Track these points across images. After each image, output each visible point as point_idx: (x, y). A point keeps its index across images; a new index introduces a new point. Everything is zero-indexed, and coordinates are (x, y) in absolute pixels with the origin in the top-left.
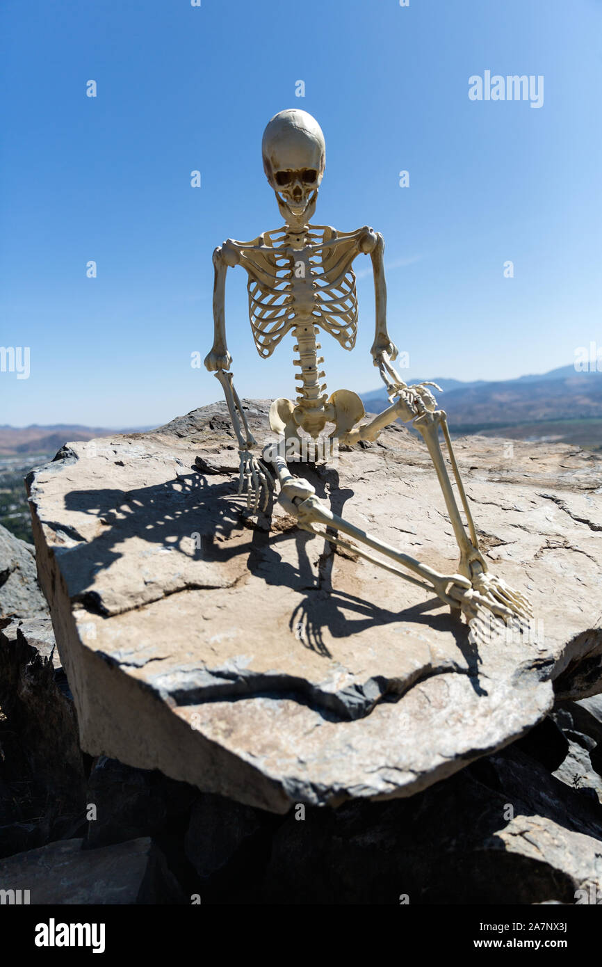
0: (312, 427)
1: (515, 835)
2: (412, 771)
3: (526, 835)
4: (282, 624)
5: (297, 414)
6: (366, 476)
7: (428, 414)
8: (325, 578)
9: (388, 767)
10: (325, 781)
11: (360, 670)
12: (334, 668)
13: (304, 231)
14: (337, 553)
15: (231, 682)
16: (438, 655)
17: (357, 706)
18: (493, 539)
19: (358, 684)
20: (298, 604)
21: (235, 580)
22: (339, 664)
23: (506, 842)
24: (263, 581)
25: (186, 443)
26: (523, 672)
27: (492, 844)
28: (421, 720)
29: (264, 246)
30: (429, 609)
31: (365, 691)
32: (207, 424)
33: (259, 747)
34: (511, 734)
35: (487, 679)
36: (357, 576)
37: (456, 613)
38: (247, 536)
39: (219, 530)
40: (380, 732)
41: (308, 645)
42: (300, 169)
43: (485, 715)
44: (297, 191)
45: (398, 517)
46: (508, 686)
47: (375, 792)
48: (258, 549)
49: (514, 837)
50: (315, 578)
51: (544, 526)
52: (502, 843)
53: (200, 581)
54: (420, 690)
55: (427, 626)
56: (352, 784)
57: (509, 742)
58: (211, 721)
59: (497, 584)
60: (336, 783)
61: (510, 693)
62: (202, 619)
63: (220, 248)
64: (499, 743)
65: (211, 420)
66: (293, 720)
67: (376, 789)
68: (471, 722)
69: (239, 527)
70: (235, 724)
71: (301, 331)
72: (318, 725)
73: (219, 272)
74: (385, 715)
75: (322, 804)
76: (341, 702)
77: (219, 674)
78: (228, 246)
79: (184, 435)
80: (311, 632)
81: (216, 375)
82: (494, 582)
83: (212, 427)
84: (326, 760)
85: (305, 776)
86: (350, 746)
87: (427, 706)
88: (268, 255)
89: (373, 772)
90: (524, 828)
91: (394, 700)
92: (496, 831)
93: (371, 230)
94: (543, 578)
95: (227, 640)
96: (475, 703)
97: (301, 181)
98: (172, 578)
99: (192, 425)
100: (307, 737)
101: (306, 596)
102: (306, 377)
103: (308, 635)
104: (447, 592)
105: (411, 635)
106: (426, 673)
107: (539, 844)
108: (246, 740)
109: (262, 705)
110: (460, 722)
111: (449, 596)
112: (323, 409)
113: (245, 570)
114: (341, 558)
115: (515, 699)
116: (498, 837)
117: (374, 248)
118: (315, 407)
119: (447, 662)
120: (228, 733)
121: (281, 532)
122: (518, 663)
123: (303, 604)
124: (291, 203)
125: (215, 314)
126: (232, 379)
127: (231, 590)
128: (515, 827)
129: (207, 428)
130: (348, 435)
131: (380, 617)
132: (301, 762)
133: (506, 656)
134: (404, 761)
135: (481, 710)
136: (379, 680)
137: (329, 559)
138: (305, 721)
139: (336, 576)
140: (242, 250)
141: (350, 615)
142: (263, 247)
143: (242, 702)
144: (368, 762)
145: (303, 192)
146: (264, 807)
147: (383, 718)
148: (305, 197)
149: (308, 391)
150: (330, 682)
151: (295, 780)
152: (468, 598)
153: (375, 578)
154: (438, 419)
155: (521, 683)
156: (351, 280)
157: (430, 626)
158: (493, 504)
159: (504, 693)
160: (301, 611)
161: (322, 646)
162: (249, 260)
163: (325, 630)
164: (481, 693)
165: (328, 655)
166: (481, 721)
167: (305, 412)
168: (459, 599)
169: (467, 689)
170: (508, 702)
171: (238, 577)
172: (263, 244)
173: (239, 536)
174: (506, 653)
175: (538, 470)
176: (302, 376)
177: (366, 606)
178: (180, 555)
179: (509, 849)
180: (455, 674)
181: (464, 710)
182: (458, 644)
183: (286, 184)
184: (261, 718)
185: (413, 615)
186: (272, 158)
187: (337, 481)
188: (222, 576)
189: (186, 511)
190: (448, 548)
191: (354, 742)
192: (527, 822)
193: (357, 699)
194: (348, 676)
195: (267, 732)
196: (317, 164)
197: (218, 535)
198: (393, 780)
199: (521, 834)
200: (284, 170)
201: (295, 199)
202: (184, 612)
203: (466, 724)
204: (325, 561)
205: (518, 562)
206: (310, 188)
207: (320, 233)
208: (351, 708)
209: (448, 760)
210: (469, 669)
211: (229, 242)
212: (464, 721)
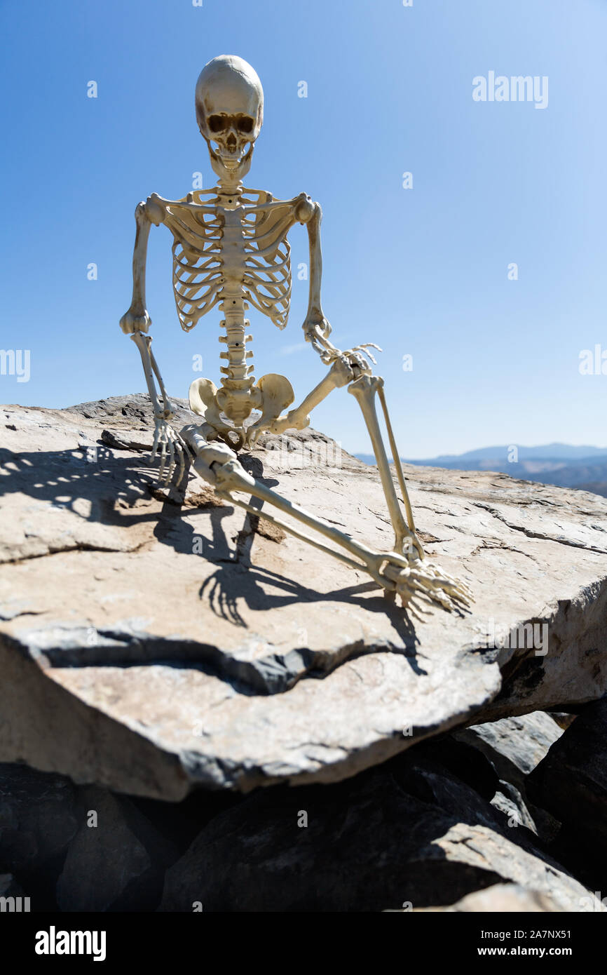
0: (236, 413)
1: (456, 842)
2: (342, 748)
3: (469, 842)
4: (191, 591)
5: (220, 396)
6: (292, 471)
7: (365, 378)
8: (243, 553)
9: (312, 744)
10: (234, 755)
11: (281, 640)
12: (250, 638)
13: (237, 193)
14: (258, 532)
15: (123, 644)
16: (371, 634)
17: (276, 679)
18: (427, 536)
19: (279, 654)
20: (210, 574)
21: (137, 545)
22: (257, 634)
23: (446, 851)
24: (171, 549)
25: (93, 423)
26: (465, 655)
27: (430, 853)
28: (352, 697)
29: (193, 203)
30: (361, 592)
31: (287, 662)
32: (119, 410)
33: (153, 716)
34: (457, 712)
35: (426, 660)
36: (281, 556)
37: (390, 596)
38: (156, 506)
39: (123, 498)
40: (304, 707)
41: (220, 614)
42: (235, 114)
43: (426, 693)
44: (231, 140)
45: (327, 508)
46: (450, 666)
47: (296, 771)
48: (168, 519)
49: (455, 845)
50: (232, 552)
51: (480, 530)
52: (442, 852)
53: (95, 542)
54: (351, 668)
55: (359, 607)
56: (269, 760)
57: (454, 723)
58: (94, 685)
59: (434, 569)
60: (248, 759)
61: (453, 673)
62: (93, 579)
63: (144, 203)
64: (443, 722)
65: (124, 407)
66: (197, 691)
67: (297, 767)
68: (410, 700)
69: (147, 497)
70: (124, 691)
71: (228, 303)
72: (228, 698)
73: (142, 227)
74: (309, 690)
75: (228, 784)
76: (257, 672)
77: (108, 635)
78: (152, 201)
79: (92, 416)
80: (224, 601)
81: (133, 338)
82: (431, 568)
83: (124, 413)
84: (236, 734)
85: (209, 750)
86: (267, 721)
87: (359, 683)
88: (197, 213)
89: (293, 748)
90: (467, 835)
91: (320, 675)
92: (434, 839)
93: (309, 198)
94: (482, 571)
95: (122, 601)
96: (413, 682)
97: (236, 129)
98: (60, 535)
99: (102, 408)
100: (215, 709)
101: (220, 568)
102: (232, 354)
103: (221, 604)
104: (381, 572)
105: (340, 613)
106: (357, 651)
107: (484, 852)
108: (138, 708)
109: (160, 674)
110: (398, 699)
111: (384, 577)
112: (249, 392)
113: (150, 537)
114: (263, 538)
115: (459, 679)
116: (436, 846)
117: (311, 216)
118: (240, 389)
119: (381, 641)
120: (115, 699)
121: (196, 507)
122: (460, 646)
123: (216, 575)
124: (225, 153)
125: (135, 272)
126: (150, 343)
127: (132, 555)
128: (456, 834)
129: (119, 414)
130: (275, 421)
131: (307, 595)
132: (205, 734)
133: (446, 638)
134: (332, 737)
135: (421, 688)
136: (304, 653)
137: (248, 538)
138: (212, 693)
139: (257, 554)
140: (168, 205)
141: (270, 590)
142: (191, 203)
143: (136, 670)
144: (288, 737)
145: (238, 142)
146: (154, 794)
147: (306, 693)
148: (239, 148)
149: (232, 370)
150: (246, 650)
151: (197, 754)
152: (404, 576)
153: (301, 560)
154: (375, 384)
155: (463, 665)
156: (284, 252)
157: (362, 607)
158: (426, 508)
159: (446, 673)
160: (213, 581)
161: (236, 616)
162: (175, 218)
163: (241, 602)
164: (420, 672)
165: (244, 625)
166: (421, 699)
167: (230, 395)
168: (394, 579)
169: (404, 668)
170: (451, 681)
171: (141, 542)
172: (192, 201)
173: (146, 506)
174: (446, 636)
175: (470, 485)
176: (227, 354)
177: (289, 584)
178: (72, 516)
179: (450, 857)
180: (390, 654)
181: (402, 688)
182: (393, 625)
183: (220, 130)
184: (157, 687)
185: (344, 596)
186: (206, 101)
187: (261, 470)
188: (122, 539)
189: (86, 476)
190: (379, 540)
191: (271, 716)
192: (470, 830)
193: (277, 670)
194: (267, 646)
195: (164, 701)
196: (255, 112)
197: (120, 501)
198: (319, 756)
199: (464, 841)
200: (218, 114)
201: (229, 149)
202: (72, 571)
203: (405, 702)
204: (244, 538)
205: (455, 557)
206: (245, 138)
207: (255, 198)
208: (269, 681)
209: (385, 737)
210: (407, 649)
211: (154, 196)
212: (401, 699)
